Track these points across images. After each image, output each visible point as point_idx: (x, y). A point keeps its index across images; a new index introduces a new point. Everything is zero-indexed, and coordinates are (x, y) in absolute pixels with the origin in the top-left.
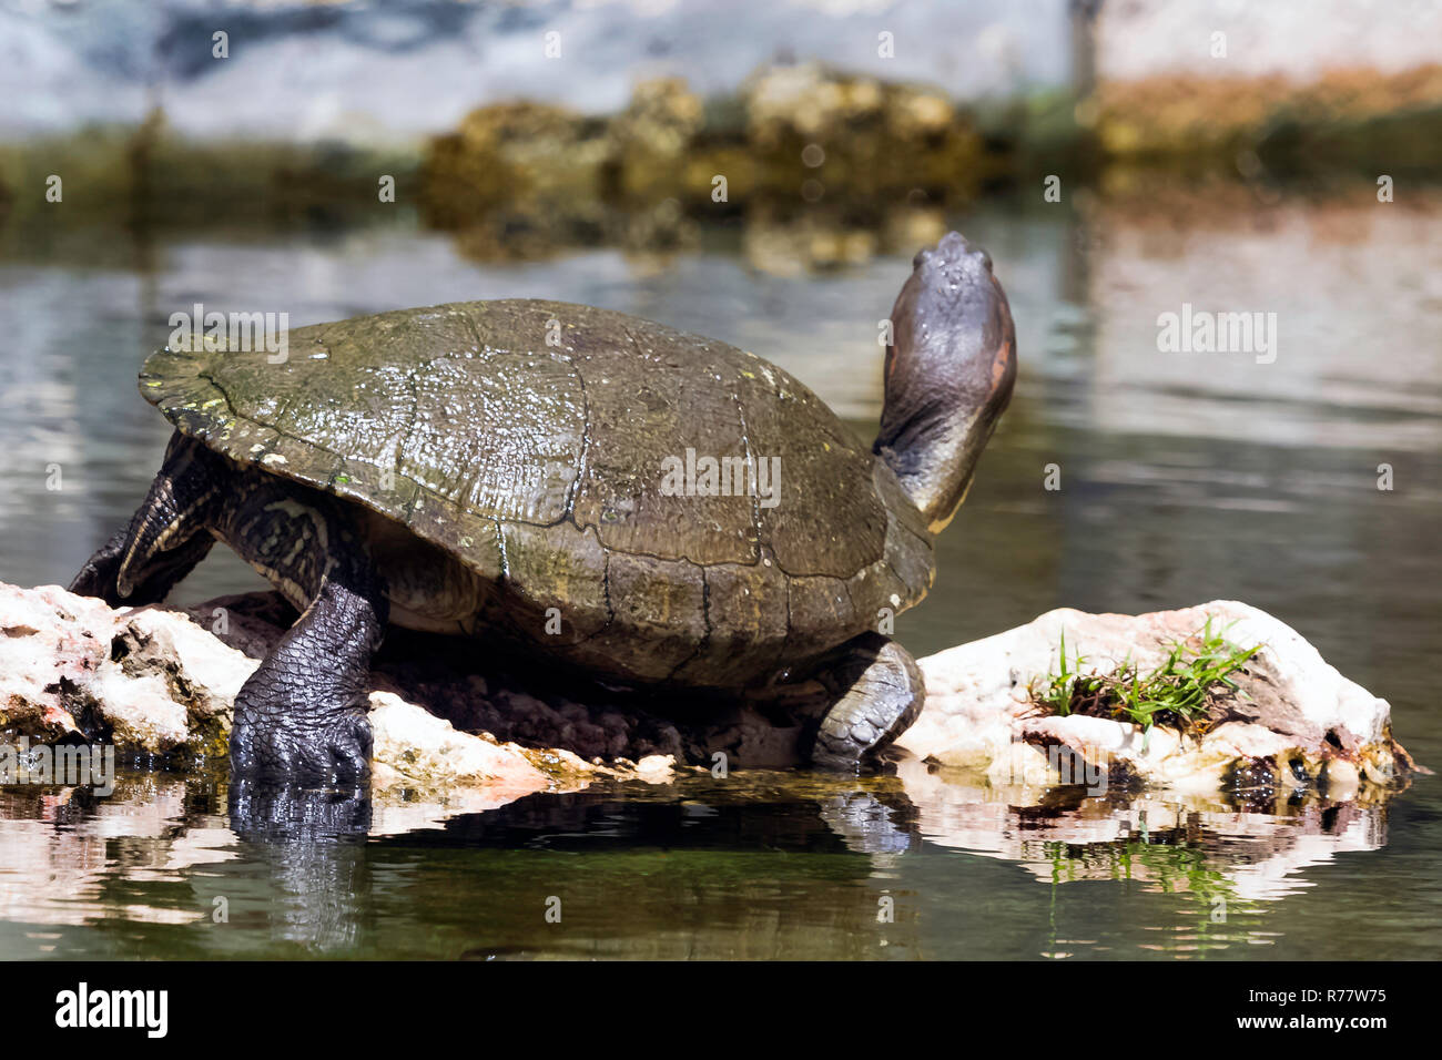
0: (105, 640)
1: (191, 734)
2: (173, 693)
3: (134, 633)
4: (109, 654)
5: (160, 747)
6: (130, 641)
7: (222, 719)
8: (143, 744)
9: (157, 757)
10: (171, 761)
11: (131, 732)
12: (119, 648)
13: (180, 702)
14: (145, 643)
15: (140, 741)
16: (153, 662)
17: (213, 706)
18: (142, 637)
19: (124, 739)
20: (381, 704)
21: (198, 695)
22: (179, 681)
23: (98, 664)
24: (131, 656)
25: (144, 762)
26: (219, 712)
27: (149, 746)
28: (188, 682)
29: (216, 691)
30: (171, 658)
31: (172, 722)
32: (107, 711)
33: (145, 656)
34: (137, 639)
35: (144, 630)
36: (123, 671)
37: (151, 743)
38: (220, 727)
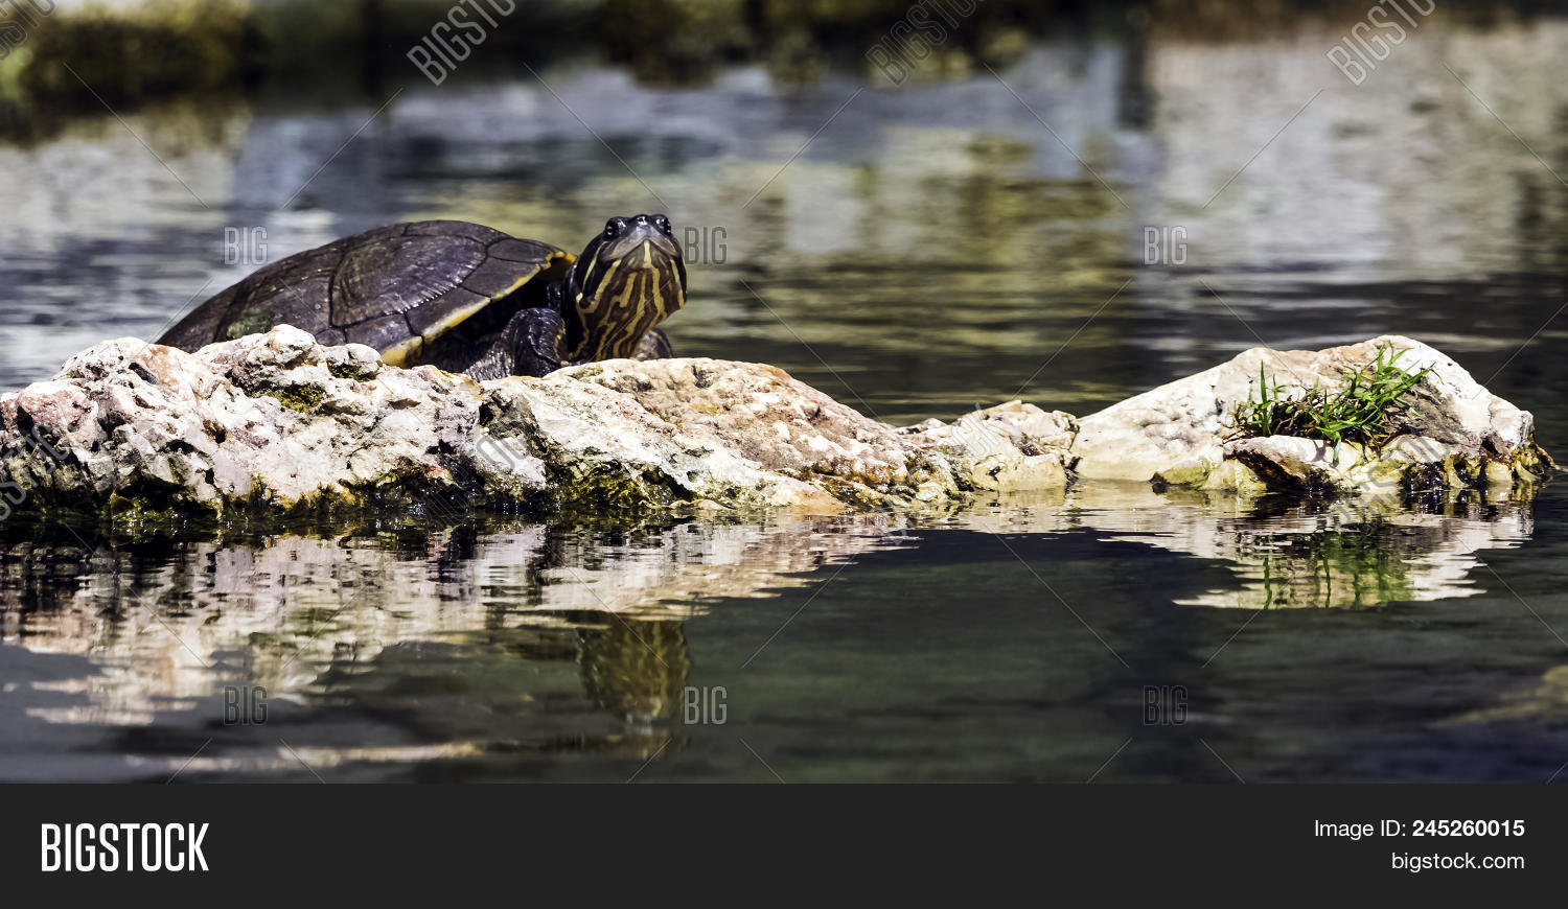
0: (473, 406)
1: (548, 482)
2: (530, 449)
3: (497, 401)
4: (477, 419)
5: (524, 495)
6: (494, 408)
7: (573, 469)
8: (511, 493)
9: (521, 503)
10: (534, 506)
11: (500, 483)
12: (485, 414)
13: (538, 456)
14: (507, 409)
15: (508, 491)
16: (514, 425)
17: (566, 459)
18: (504, 404)
19: (495, 490)
20: (705, 451)
21: (553, 450)
22: (537, 440)
23: (469, 428)
24: (495, 421)
25: (511, 510)
26: (570, 464)
27: (516, 494)
28: (543, 440)
29: (568, 447)
30: (529, 420)
31: (531, 471)
32: (479, 466)
33: (507, 420)
34: (499, 406)
35: (505, 396)
36: (490, 433)
37: (517, 492)
38: (572, 476)
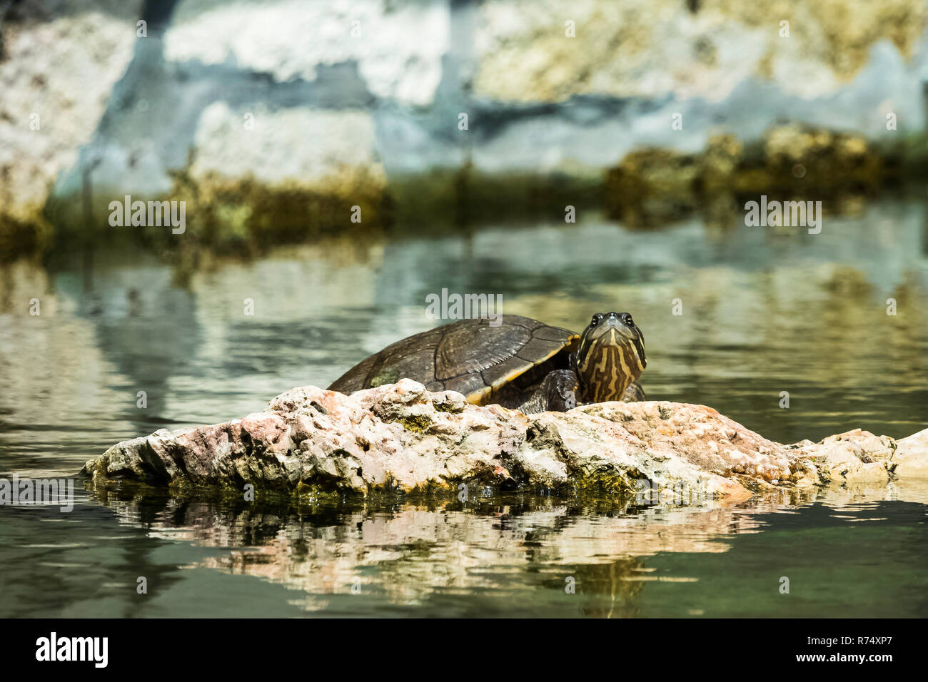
0: (523, 430)
1: (568, 477)
2: (558, 456)
3: (537, 427)
4: (525, 438)
5: (554, 485)
6: (535, 431)
7: (584, 469)
8: (545, 484)
9: (552, 490)
10: (560, 492)
11: (538, 478)
12: (530, 435)
13: (562, 461)
14: (543, 431)
15: (543, 482)
16: (547, 441)
17: (580, 463)
18: (541, 429)
19: (535, 481)
20: (666, 459)
21: (572, 457)
22: (562, 450)
23: (520, 444)
24: (536, 439)
25: (546, 493)
26: (582, 466)
27: (548, 484)
28: (566, 451)
29: (581, 455)
30: (557, 439)
31: (559, 471)
32: (526, 468)
33: (543, 438)
34: (539, 430)
35: (543, 424)
36: (533, 447)
37: (549, 483)
38: (583, 473)
